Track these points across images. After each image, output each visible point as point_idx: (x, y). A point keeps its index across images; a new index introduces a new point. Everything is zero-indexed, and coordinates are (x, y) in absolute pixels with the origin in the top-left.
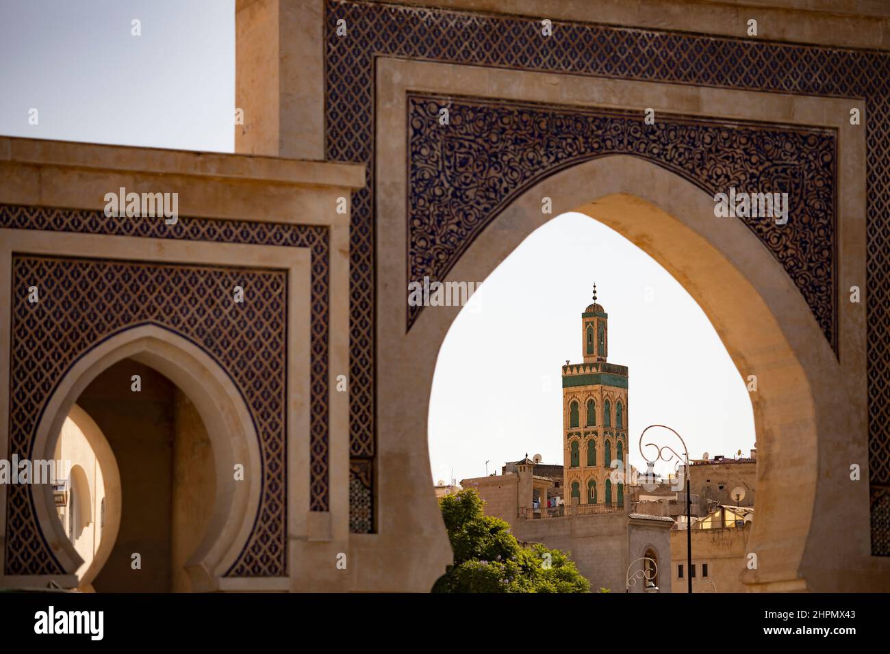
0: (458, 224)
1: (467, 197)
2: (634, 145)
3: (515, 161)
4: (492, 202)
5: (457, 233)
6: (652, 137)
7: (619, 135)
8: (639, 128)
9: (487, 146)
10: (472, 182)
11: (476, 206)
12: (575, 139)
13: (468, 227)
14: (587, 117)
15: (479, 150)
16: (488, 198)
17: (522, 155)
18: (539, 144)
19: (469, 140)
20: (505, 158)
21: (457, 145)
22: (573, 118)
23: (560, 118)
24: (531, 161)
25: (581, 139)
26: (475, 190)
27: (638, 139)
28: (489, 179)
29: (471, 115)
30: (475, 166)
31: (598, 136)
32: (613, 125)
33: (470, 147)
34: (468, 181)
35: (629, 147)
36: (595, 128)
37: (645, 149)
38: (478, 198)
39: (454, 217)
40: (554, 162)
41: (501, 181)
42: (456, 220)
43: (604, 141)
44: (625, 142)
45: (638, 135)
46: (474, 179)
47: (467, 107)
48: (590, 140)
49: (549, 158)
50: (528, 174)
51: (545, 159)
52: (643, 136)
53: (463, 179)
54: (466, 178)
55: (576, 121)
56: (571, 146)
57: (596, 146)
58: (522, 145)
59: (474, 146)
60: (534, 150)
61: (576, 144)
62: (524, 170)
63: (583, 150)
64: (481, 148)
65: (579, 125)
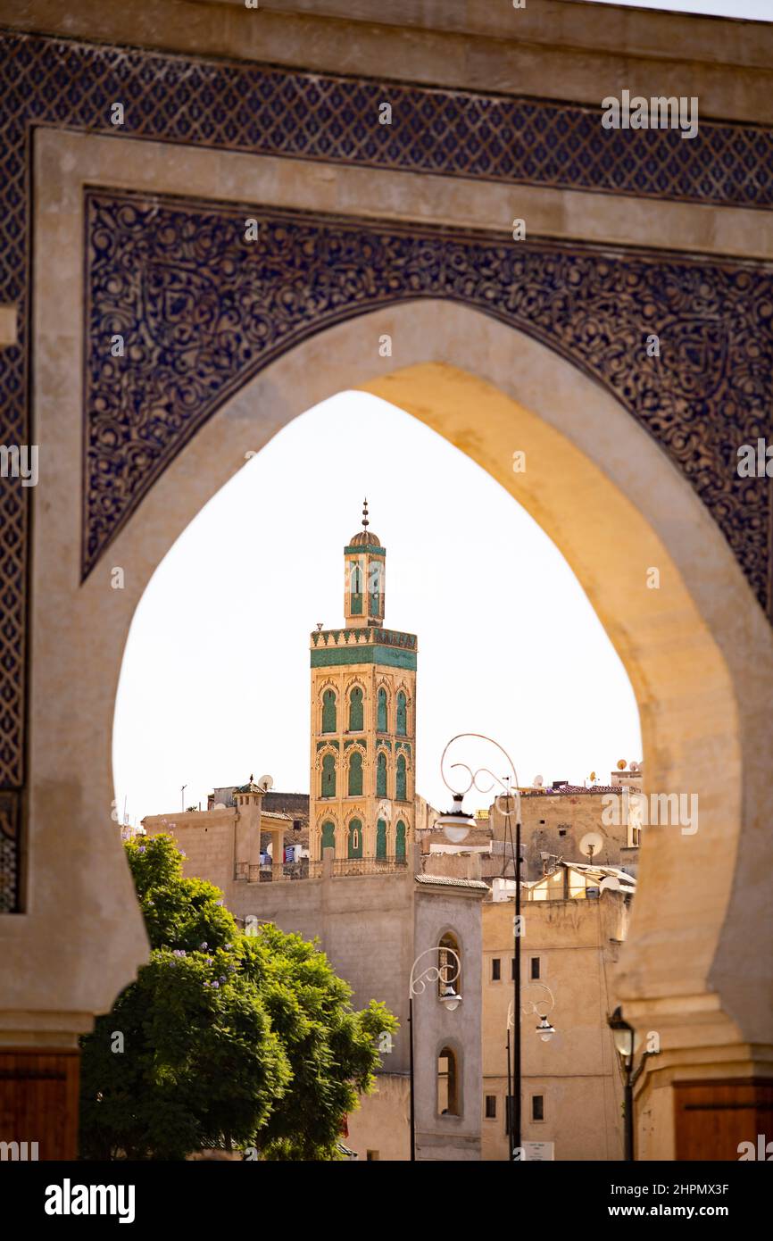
0: (168, 408)
1: (183, 364)
2: (456, 283)
3: (262, 307)
4: (225, 372)
5: (166, 423)
6: (485, 271)
7: (431, 266)
8: (464, 256)
9: (217, 280)
10: (191, 339)
11: (197, 378)
12: (360, 272)
13: (184, 413)
14: (379, 237)
15: (203, 287)
16: (218, 367)
17: (274, 297)
18: (301, 278)
19: (188, 271)
20: (247, 301)
21: (167, 278)
22: (358, 237)
23: (336, 238)
24: (288, 306)
25: (370, 272)
26: (195, 353)
27: (462, 274)
28: (220, 334)
29: (191, 229)
30: (197, 313)
31: (397, 268)
32: (423, 251)
33: (189, 282)
34: (185, 337)
35: (448, 287)
36: (392, 255)
37: (474, 291)
38: (201, 366)
39: (160, 397)
40: (326, 309)
41: (238, 339)
42: (164, 401)
43: (408, 276)
44: (442, 278)
45: (462, 268)
46: (196, 335)
47: (185, 215)
48: (385, 274)
49: (317, 302)
50: (283, 328)
51: (311, 304)
52: (471, 270)
53: (177, 334)
54: (182, 332)
55: (363, 242)
56: (354, 283)
57: (394, 284)
58: (275, 280)
59: (196, 279)
60: (294, 289)
61: (361, 279)
62: (277, 322)
63: (373, 290)
64: (207, 284)
65: (367, 250)
